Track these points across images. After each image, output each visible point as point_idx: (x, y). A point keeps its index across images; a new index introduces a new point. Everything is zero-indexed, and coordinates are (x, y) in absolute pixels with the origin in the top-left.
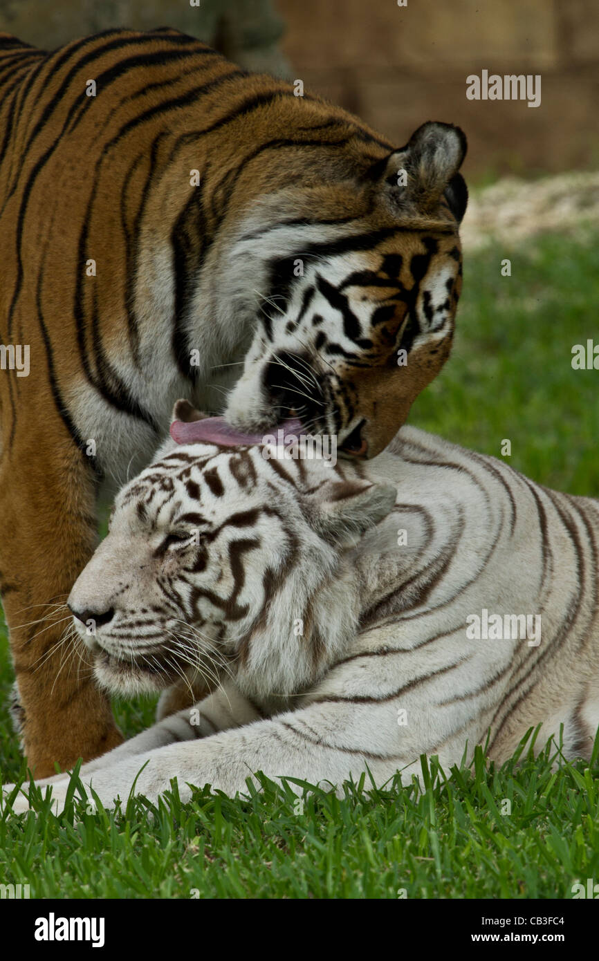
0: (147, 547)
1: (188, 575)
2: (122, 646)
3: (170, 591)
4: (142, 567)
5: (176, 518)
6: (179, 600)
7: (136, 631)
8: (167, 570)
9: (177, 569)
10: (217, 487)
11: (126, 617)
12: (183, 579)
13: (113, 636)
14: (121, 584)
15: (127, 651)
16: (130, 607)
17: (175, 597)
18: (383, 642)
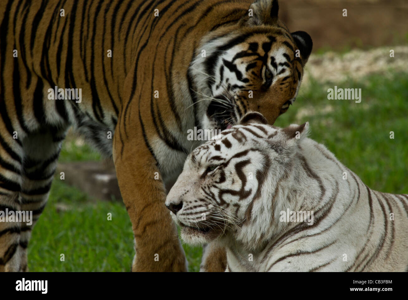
0: (197, 174)
1: (217, 185)
2: (189, 219)
3: (208, 192)
4: (195, 183)
5: (209, 159)
6: (213, 196)
7: (194, 211)
8: (207, 183)
9: (212, 183)
10: (228, 144)
11: (188, 205)
12: (215, 187)
13: (184, 214)
14: (185, 190)
15: (191, 221)
16: (189, 200)
17: (211, 194)
18: (298, 248)
